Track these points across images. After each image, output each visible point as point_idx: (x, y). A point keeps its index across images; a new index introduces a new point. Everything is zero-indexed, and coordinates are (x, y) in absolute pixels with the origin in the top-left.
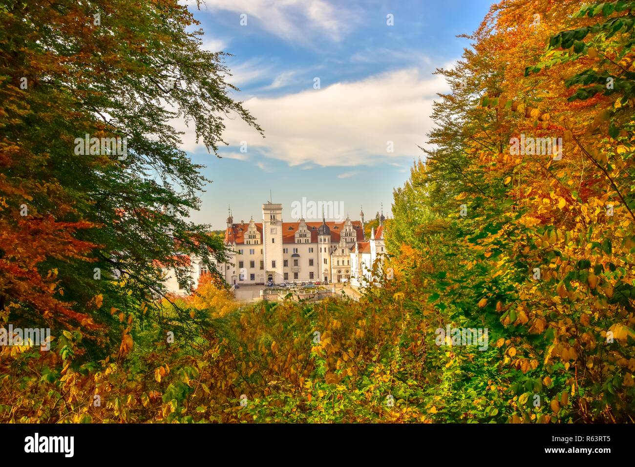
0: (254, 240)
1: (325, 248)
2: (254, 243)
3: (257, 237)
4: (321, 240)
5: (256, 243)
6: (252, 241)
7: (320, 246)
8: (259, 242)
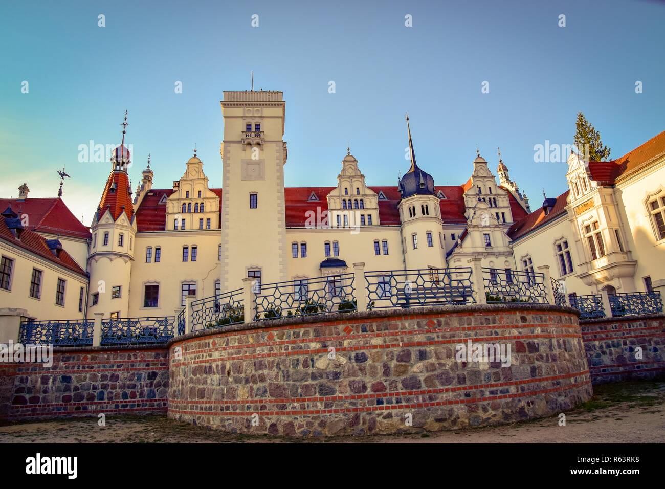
0: (197, 216)
1: (429, 235)
2: (196, 226)
3: (207, 208)
4: (412, 212)
5: (204, 227)
6: (193, 220)
7: (408, 230)
8: (214, 224)
